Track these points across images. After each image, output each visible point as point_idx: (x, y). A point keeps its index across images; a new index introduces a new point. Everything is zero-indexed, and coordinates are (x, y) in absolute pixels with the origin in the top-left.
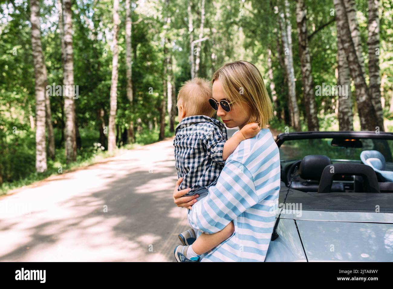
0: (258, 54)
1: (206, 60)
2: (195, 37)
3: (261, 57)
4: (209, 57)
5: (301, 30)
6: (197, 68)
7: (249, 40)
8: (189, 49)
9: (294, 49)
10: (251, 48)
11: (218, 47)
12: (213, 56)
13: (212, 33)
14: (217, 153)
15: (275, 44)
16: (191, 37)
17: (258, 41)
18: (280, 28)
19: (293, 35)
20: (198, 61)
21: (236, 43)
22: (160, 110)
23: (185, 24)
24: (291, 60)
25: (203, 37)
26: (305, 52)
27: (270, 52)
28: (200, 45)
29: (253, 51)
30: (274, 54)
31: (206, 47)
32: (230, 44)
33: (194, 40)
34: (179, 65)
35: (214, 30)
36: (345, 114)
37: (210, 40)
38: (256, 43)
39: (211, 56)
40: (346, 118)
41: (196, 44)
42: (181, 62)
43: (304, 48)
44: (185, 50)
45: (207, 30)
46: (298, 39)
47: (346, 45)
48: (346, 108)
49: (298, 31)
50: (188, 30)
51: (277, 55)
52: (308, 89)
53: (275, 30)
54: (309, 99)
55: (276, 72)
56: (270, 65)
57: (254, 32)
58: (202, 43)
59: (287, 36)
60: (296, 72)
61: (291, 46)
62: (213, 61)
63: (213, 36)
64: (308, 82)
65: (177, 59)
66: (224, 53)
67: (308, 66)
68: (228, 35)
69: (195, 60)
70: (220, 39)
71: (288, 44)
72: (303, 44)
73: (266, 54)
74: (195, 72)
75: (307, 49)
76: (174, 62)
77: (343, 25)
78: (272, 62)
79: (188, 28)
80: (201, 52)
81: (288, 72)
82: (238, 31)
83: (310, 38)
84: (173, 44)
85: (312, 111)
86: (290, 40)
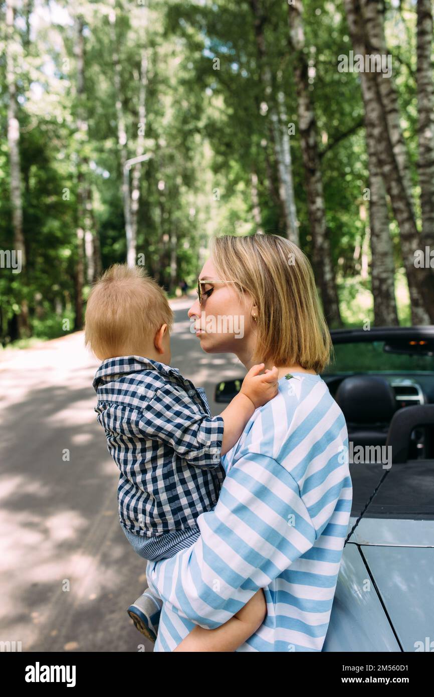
0: (236, 182)
1: (150, 192)
2: (131, 154)
3: (241, 186)
4: (154, 188)
5: (307, 143)
6: (135, 206)
7: (220, 159)
8: (120, 174)
9: (295, 174)
10: (223, 171)
11: (169, 170)
12: (161, 186)
13: (158, 147)
14: (210, 447)
15: (264, 165)
16: (124, 153)
17: (236, 161)
18: (272, 140)
19: (293, 150)
20: (136, 194)
21: (200, 164)
22: (74, 277)
23: (112, 132)
24: (291, 192)
25: (144, 154)
26: (314, 179)
27: (255, 179)
28: (139, 167)
29: (227, 176)
30: (261, 182)
31: (150, 170)
32: (189, 165)
33: (128, 158)
34: (104, 202)
35: (162, 142)
36: (382, 281)
37: (156, 159)
38: (233, 163)
39: (157, 184)
40: (384, 287)
41: (133, 166)
42: (108, 195)
43: (312, 172)
44: (115, 175)
45: (151, 143)
46: (301, 157)
47: (387, 168)
48: (385, 271)
49: (303, 143)
50: (117, 143)
51: (267, 183)
52: (320, 240)
53: (264, 143)
54: (321, 256)
55: (266, 212)
56: (255, 199)
57: (228, 145)
58: (142, 163)
59: (282, 151)
60: (298, 211)
61: (290, 169)
62: (161, 193)
63: (160, 153)
64: (320, 229)
65: (100, 191)
66: (179, 180)
67: (319, 202)
68: (186, 150)
69: (131, 191)
70: (172, 158)
71: (286, 166)
72: (311, 165)
73: (248, 182)
74: (132, 213)
75: (318, 174)
76: (96, 195)
77: (381, 134)
78: (260, 194)
79: (117, 138)
80: (140, 180)
81: (287, 211)
82: (202, 144)
83: (321, 155)
84: (92, 166)
85: (328, 276)
86: (288, 158)
